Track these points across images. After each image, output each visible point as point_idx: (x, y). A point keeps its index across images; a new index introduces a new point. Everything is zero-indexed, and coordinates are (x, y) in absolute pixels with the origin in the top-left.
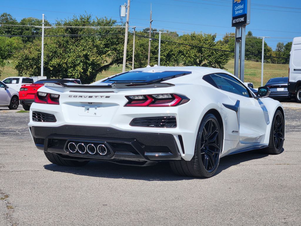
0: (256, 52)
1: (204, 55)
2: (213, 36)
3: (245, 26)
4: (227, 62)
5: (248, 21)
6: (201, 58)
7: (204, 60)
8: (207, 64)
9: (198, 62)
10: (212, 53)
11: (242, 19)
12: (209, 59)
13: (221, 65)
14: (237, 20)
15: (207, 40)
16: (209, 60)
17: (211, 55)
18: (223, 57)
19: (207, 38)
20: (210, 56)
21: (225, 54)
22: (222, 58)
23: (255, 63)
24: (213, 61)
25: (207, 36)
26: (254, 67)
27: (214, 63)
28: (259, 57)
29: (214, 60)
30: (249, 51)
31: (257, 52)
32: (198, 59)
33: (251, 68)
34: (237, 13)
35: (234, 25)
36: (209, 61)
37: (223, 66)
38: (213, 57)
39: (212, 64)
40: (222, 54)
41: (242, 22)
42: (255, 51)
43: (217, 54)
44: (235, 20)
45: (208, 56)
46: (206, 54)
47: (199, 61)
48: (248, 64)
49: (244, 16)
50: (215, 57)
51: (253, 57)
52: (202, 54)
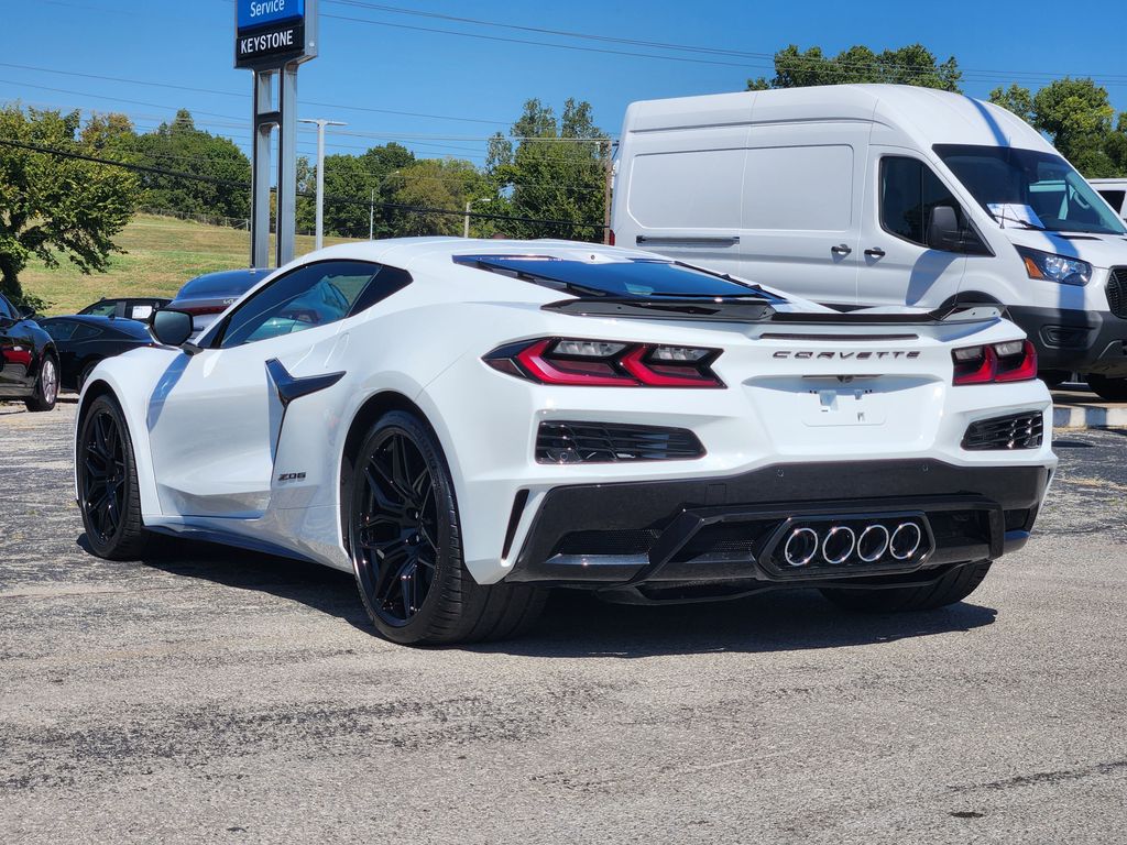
0: (208, 188)
1: (32, 195)
2: (67, 121)
3: (297, 68)
4: (124, 224)
5: (310, 44)
6: (21, 207)
7: (32, 214)
8: (43, 229)
9: (8, 223)
10: (67, 186)
11: (284, 38)
12: (54, 210)
13: (100, 232)
14: (262, 42)
15: (44, 135)
16: (51, 215)
17: (63, 195)
18: (109, 201)
19: (42, 128)
20: (55, 199)
21: (115, 192)
22: (105, 207)
23: (213, 229)
24: (68, 216)
25: (39, 119)
26: (210, 246)
27: (73, 227)
28: (220, 209)
29: (72, 214)
30: (184, 186)
31: (214, 188)
32: (8, 210)
33: (199, 247)
34: (257, 11)
35: (243, 61)
36: (50, 220)
37: (111, 238)
38: (68, 203)
39: (66, 230)
40: (103, 192)
41: (283, 48)
42: (206, 185)
43: (84, 189)
44: (252, 42)
45: (48, 198)
46: (40, 190)
47: (13, 218)
48: (186, 233)
49: (295, 23)
50: (78, 203)
51: (198, 209)
52: (23, 189)
